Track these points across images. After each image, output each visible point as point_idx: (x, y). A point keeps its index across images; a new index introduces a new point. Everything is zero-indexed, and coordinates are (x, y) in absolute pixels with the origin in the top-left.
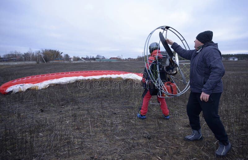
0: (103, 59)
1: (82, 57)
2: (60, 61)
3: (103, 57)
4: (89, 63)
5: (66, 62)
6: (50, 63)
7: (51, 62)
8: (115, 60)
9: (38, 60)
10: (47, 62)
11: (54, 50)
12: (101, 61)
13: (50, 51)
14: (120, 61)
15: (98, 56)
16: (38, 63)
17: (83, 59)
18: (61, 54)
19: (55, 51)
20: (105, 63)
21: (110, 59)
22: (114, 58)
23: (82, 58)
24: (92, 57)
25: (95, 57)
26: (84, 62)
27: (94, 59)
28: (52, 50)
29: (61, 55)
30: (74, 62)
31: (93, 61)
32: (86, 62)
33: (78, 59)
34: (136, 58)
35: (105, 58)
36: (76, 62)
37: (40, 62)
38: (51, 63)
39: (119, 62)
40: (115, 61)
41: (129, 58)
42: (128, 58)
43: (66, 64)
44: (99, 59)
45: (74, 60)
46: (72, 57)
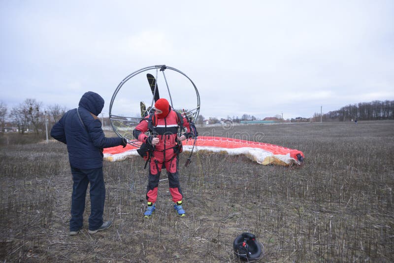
0: (252, 120)
3: (253, 117)
8: (272, 121)
12: (246, 123)
14: (279, 123)
15: (244, 116)
17: (222, 122)
21: (265, 119)
22: (271, 119)
23: (222, 120)
24: (235, 118)
27: (237, 121)
30: (210, 126)
32: (227, 125)
33: (216, 121)
34: (312, 117)
35: (257, 119)
36: (213, 125)
40: (272, 123)
41: (299, 118)
42: (297, 118)
44: (247, 120)
45: (210, 123)
46: (208, 119)
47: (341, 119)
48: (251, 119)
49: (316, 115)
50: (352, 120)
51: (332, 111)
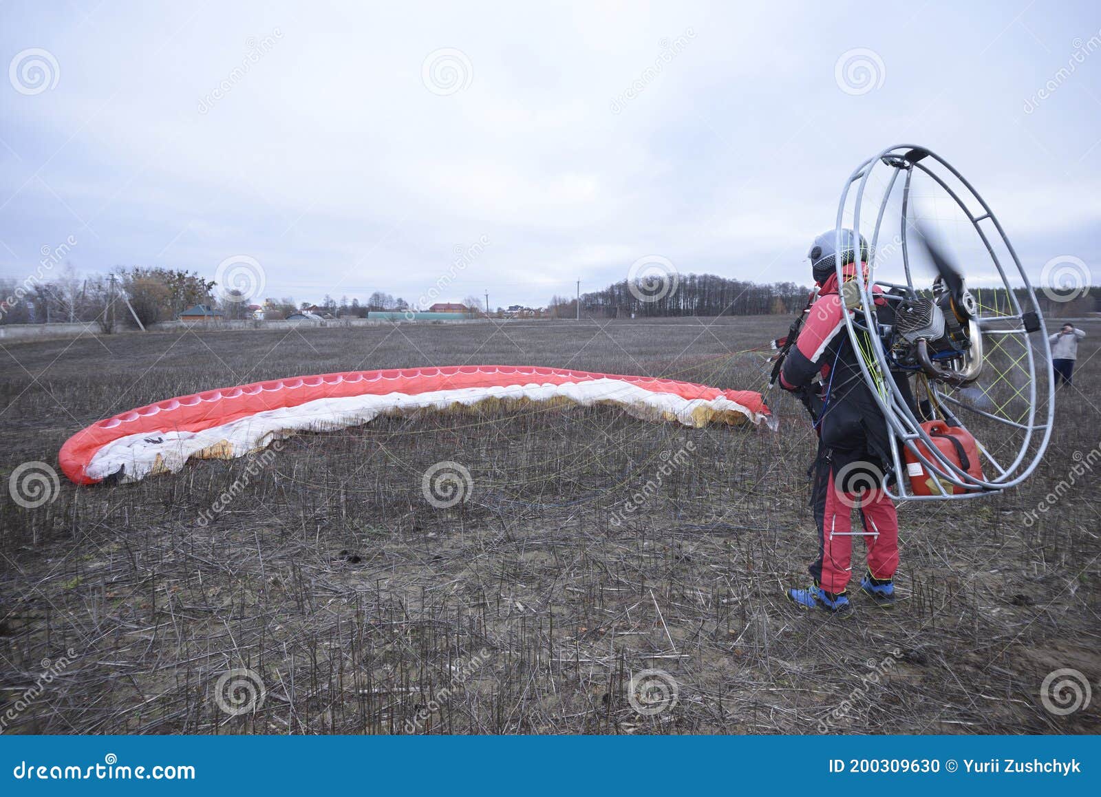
0: (399, 310)
1: (305, 305)
2: (211, 323)
3: (400, 301)
4: (341, 327)
5: (236, 325)
6: (162, 329)
7: (167, 325)
8: (457, 314)
9: (110, 318)
10: (151, 327)
11: (175, 273)
13: (159, 274)
14: (480, 321)
15: (376, 296)
16: (108, 330)
17: (309, 314)
18: (209, 287)
19: (180, 275)
20: (417, 327)
21: (433, 309)
22: (449, 307)
23: (307, 306)
24: (349, 304)
25: (363, 302)
26: (318, 325)
27: (361, 312)
28: (167, 269)
29: (210, 293)
30: (272, 325)
31: (357, 322)
32: (330, 324)
33: (288, 312)
34: (545, 306)
35: (411, 306)
36: (281, 325)
37: (119, 329)
38: (168, 329)
39: (474, 325)
40: (455, 318)
41: (516, 307)
42: (511, 308)
43: (239, 335)
44: (382, 310)
45: (270, 317)
46: (261, 303)
47: (611, 313)
48: (397, 305)
49: (556, 301)
50: (633, 316)
51: (589, 292)
